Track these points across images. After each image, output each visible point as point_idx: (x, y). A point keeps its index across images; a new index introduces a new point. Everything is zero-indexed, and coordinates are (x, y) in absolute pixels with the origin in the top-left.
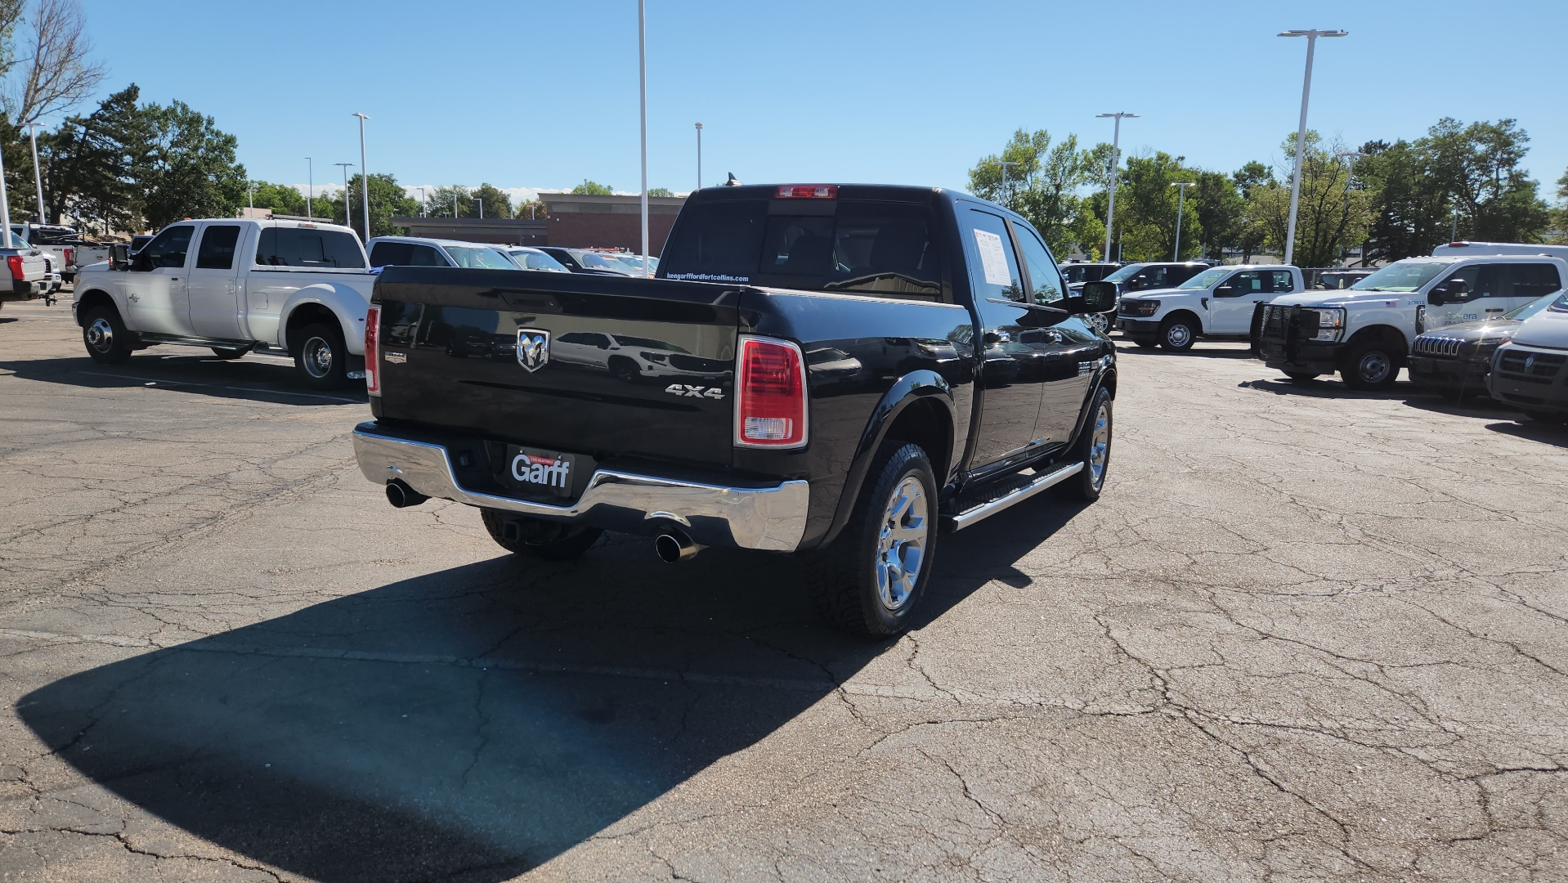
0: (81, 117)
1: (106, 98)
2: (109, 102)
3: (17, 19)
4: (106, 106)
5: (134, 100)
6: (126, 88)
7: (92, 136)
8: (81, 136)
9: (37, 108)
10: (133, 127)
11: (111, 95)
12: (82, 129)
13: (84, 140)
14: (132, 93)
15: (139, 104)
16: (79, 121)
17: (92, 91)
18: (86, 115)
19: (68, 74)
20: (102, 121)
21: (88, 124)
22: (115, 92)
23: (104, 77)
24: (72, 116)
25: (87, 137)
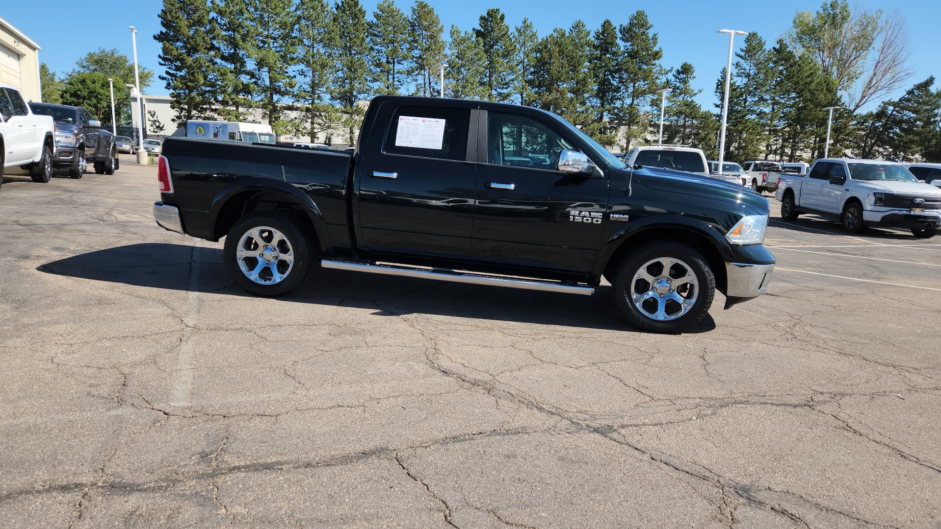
0: (892, 101)
1: (910, 87)
2: (913, 90)
3: (870, 48)
4: (909, 93)
5: (929, 86)
6: (926, 80)
7: (897, 111)
8: (890, 112)
9: (866, 98)
10: (924, 103)
11: (915, 85)
12: (891, 108)
13: (891, 114)
14: (930, 81)
15: (933, 89)
16: (890, 103)
17: (903, 84)
18: (896, 100)
19: (888, 76)
20: (906, 101)
21: (895, 105)
22: (917, 82)
23: (914, 74)
24: (886, 100)
25: (895, 113)
